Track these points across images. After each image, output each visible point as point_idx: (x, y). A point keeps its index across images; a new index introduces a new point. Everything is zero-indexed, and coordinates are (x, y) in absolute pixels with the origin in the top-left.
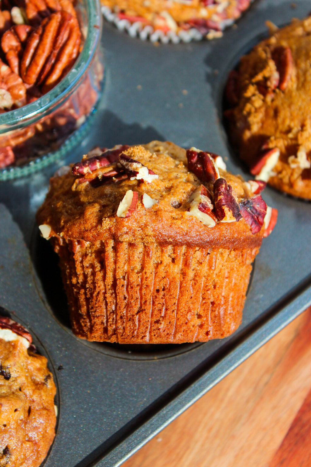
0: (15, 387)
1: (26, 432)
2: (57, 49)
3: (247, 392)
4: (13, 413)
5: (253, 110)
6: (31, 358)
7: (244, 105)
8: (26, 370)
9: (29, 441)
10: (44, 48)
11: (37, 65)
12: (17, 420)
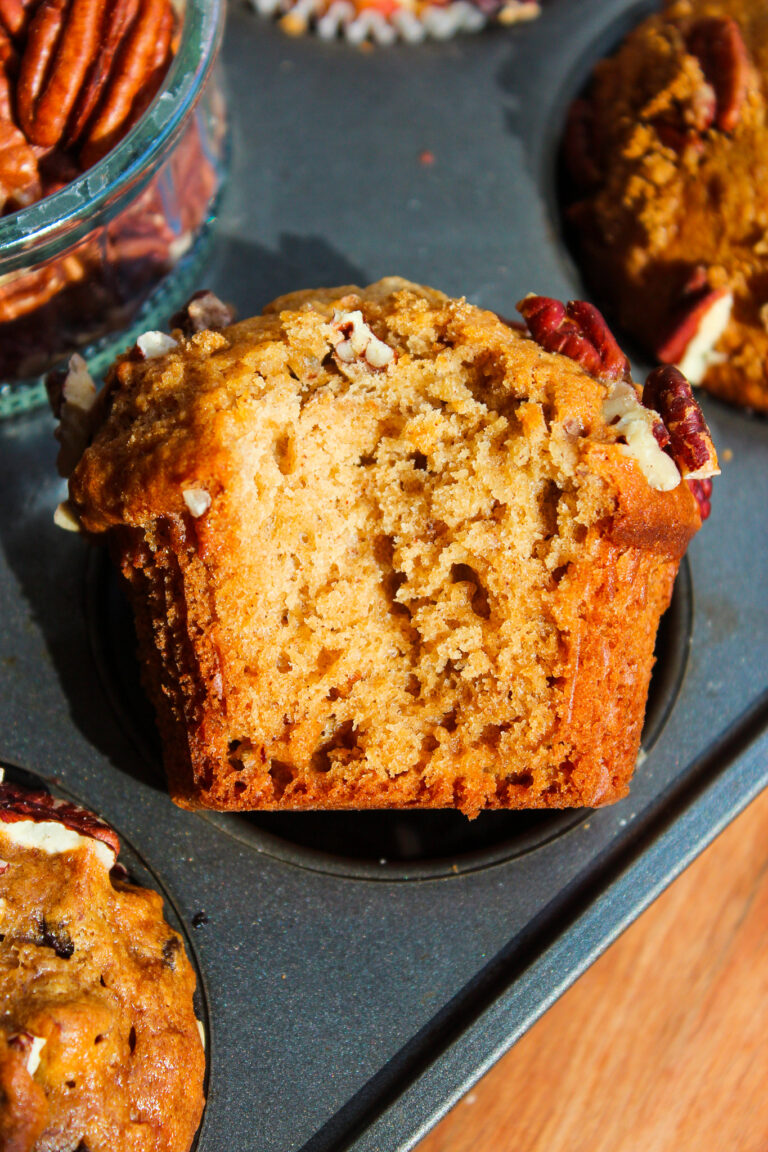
0: (89, 977)
1: (130, 1099)
2: (113, 45)
3: (691, 951)
4: (92, 1048)
5: (650, 192)
6: (121, 896)
7: (625, 182)
8: (114, 930)
9: (139, 1122)
10: (79, 43)
11: (63, 90)
12: (104, 1066)
